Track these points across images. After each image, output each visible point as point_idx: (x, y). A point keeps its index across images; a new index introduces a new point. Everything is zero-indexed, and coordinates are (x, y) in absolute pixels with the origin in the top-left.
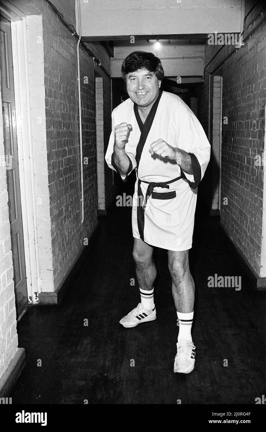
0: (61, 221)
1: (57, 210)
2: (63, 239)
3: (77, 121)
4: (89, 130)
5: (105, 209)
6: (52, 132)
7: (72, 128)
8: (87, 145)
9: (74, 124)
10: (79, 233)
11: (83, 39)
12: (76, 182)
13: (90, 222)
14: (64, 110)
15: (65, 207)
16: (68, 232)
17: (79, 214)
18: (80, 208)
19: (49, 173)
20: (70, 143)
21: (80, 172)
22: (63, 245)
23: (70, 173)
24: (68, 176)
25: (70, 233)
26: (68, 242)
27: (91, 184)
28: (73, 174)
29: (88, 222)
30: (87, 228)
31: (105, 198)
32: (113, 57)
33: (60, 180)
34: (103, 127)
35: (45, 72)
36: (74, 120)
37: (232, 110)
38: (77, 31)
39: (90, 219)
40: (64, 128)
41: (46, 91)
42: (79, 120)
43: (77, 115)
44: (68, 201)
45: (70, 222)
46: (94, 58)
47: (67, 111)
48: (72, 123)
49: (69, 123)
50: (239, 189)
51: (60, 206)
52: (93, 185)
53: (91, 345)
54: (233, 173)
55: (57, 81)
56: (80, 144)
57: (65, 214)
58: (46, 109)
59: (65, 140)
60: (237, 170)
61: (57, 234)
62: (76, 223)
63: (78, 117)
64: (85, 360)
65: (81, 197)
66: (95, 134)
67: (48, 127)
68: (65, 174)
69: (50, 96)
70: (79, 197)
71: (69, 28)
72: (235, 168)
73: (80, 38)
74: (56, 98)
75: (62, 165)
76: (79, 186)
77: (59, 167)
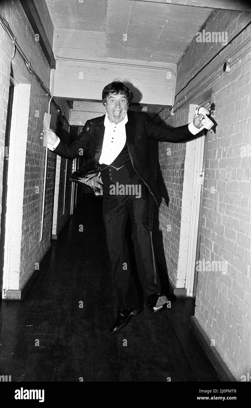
0: (28, 235)
1: (26, 226)
2: (27, 250)
3: (43, 160)
4: (51, 167)
5: (56, 234)
6: (28, 167)
7: (40, 165)
8: (48, 179)
9: (42, 162)
10: (37, 249)
11: (54, 98)
12: (39, 207)
13: (45, 242)
14: (37, 151)
15: (31, 226)
16: (31, 246)
17: (38, 234)
18: (40, 229)
19: (24, 197)
20: (38, 177)
21: (43, 199)
22: (27, 255)
23: (36, 199)
24: (35, 201)
25: (32, 247)
26: (30, 254)
27: (48, 211)
28: (38, 200)
29: (44, 242)
30: (43, 247)
31: (57, 225)
32: (72, 108)
33: (30, 204)
34: (60, 165)
35: (29, 124)
36: (42, 159)
37: (164, 160)
38: (50, 91)
39: (45, 239)
40: (35, 164)
41: (28, 136)
42: (45, 159)
43: (44, 154)
44: (33, 221)
45: (33, 238)
46: (59, 111)
47: (38, 152)
48: (40, 161)
49: (39, 161)
50: (165, 222)
51: (28, 224)
52: (49, 212)
53: (48, 326)
54: (162, 209)
55: (34, 129)
56: (44, 177)
57: (30, 231)
58: (27, 150)
59: (35, 173)
60: (165, 207)
61: (24, 244)
62: (36, 240)
63: (45, 156)
64: (45, 334)
65: (41, 220)
66: (55, 170)
67: (26, 163)
68: (33, 199)
69: (30, 141)
70: (39, 220)
71: (46, 90)
72: (164, 205)
73: (52, 97)
74: (33, 141)
75: (32, 192)
76: (41, 210)
77: (30, 194)
